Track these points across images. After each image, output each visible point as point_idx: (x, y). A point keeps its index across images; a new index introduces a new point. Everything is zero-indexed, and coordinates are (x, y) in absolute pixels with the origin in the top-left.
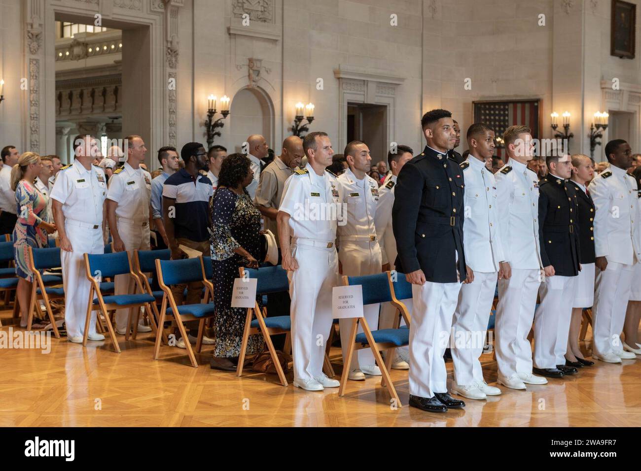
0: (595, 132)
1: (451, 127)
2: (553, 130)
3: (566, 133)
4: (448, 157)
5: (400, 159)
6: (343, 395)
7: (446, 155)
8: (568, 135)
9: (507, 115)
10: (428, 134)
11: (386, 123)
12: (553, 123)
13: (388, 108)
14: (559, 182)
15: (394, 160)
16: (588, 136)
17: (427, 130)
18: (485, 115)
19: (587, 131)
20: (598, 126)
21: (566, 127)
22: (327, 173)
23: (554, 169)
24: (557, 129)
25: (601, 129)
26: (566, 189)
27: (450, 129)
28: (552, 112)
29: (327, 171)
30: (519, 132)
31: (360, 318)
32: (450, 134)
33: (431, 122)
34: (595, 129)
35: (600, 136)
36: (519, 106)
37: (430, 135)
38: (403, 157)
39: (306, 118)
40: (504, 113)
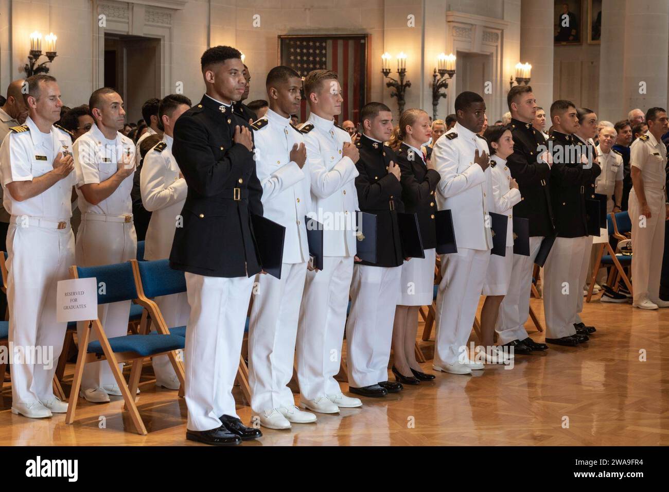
0: (438, 80)
1: (240, 73)
2: (385, 77)
3: (402, 81)
4: (233, 110)
5: (174, 112)
6: (71, 421)
7: (231, 108)
8: (404, 83)
9: (325, 55)
10: (208, 78)
11: (160, 63)
12: (384, 68)
13: (162, 42)
14: (376, 146)
15: (165, 114)
16: (430, 85)
17: (207, 73)
18: (296, 54)
19: (429, 79)
20: (442, 72)
21: (402, 72)
22: (56, 130)
23: (369, 128)
24: (390, 75)
25: (446, 76)
26: (384, 154)
27: (239, 75)
28: (383, 52)
29: (56, 127)
30: (323, 77)
31: (93, 321)
32: (238, 82)
33: (215, 63)
34: (439, 77)
35: (445, 86)
36: (340, 42)
37: (212, 79)
38: (178, 109)
39: (45, 54)
40: (321, 52)
